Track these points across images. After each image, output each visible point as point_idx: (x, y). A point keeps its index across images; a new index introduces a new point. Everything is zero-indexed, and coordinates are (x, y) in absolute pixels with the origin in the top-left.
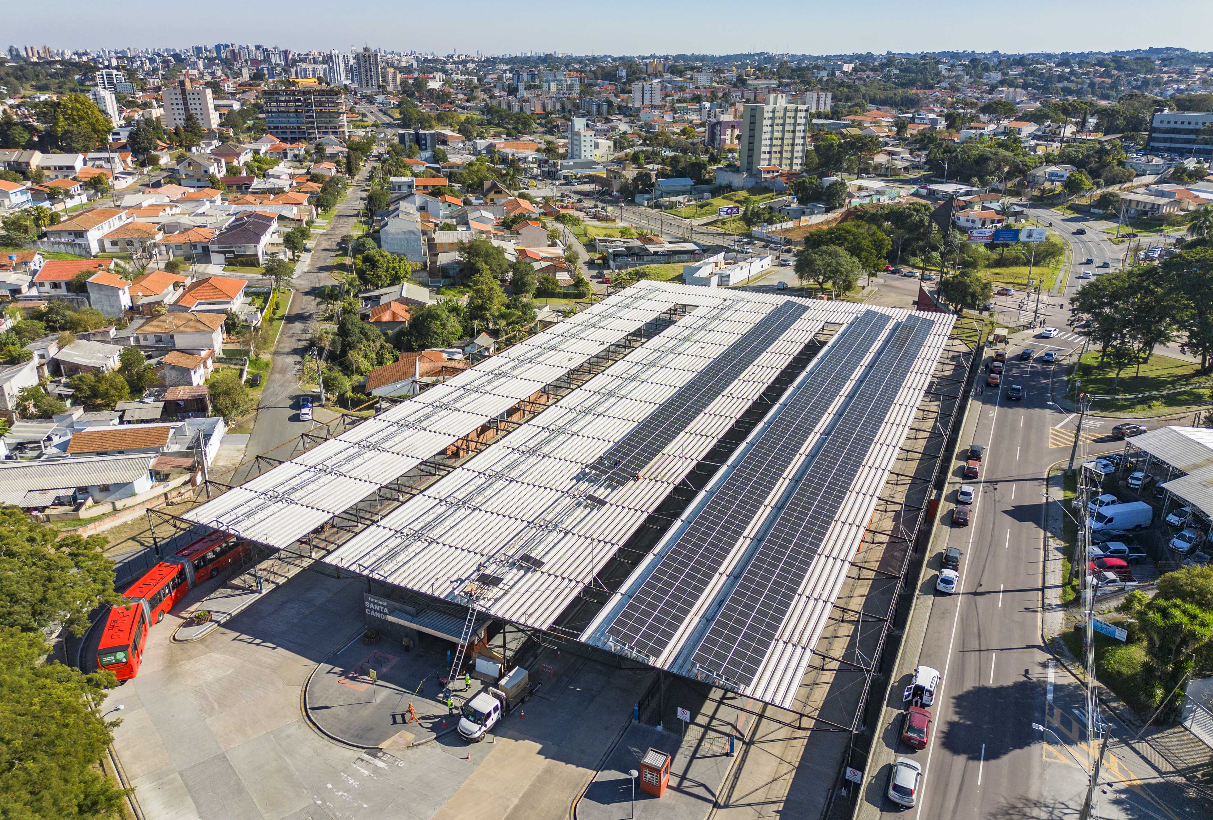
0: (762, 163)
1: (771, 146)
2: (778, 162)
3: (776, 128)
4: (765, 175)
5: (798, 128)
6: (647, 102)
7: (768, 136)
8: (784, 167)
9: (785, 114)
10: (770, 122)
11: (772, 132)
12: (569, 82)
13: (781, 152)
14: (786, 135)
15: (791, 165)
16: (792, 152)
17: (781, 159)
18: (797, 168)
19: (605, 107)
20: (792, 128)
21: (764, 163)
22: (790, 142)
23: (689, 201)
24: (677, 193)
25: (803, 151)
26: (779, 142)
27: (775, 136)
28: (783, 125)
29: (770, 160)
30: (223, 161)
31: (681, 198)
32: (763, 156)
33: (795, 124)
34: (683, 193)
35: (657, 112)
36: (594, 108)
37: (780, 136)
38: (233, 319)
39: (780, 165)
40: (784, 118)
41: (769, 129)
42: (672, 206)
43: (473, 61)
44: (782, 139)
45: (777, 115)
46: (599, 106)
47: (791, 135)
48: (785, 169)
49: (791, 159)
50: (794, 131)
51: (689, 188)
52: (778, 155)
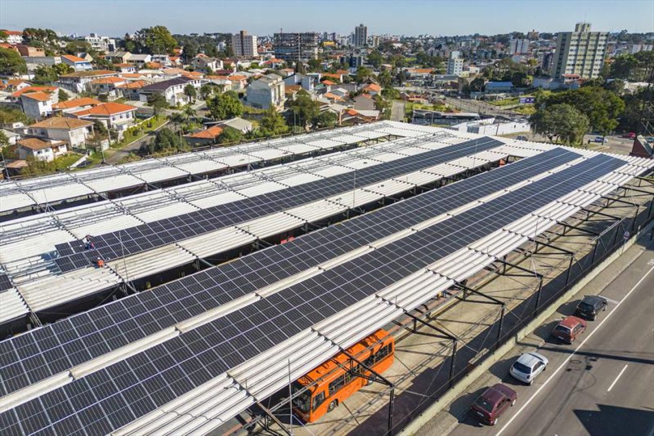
0: (567, 72)
1: (575, 60)
2: (580, 72)
3: (580, 48)
4: (567, 80)
5: (599, 48)
6: (518, 51)
7: (574, 53)
8: (584, 76)
9: (589, 38)
10: (576, 43)
11: (577, 50)
12: (473, 42)
13: (583, 65)
14: (588, 53)
15: (590, 75)
16: (592, 65)
17: (582, 70)
18: (595, 77)
19: (490, 54)
20: (593, 48)
21: (568, 73)
22: (591, 58)
23: (507, 96)
24: (500, 92)
25: (601, 65)
26: (582, 58)
27: (579, 53)
28: (587, 46)
29: (573, 70)
30: (222, 62)
31: (502, 95)
32: (568, 67)
33: (596, 45)
34: (505, 91)
35: (523, 57)
36: (483, 55)
37: (583, 53)
38: (98, 126)
39: (581, 74)
40: (588, 41)
41: (575, 48)
42: (492, 98)
43: (433, 38)
44: (585, 55)
45: (582, 38)
46: (486, 54)
47: (592, 53)
48: (585, 77)
49: (591, 70)
50: (595, 51)
51: (510, 88)
52: (580, 67)
